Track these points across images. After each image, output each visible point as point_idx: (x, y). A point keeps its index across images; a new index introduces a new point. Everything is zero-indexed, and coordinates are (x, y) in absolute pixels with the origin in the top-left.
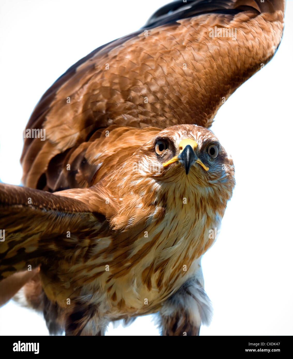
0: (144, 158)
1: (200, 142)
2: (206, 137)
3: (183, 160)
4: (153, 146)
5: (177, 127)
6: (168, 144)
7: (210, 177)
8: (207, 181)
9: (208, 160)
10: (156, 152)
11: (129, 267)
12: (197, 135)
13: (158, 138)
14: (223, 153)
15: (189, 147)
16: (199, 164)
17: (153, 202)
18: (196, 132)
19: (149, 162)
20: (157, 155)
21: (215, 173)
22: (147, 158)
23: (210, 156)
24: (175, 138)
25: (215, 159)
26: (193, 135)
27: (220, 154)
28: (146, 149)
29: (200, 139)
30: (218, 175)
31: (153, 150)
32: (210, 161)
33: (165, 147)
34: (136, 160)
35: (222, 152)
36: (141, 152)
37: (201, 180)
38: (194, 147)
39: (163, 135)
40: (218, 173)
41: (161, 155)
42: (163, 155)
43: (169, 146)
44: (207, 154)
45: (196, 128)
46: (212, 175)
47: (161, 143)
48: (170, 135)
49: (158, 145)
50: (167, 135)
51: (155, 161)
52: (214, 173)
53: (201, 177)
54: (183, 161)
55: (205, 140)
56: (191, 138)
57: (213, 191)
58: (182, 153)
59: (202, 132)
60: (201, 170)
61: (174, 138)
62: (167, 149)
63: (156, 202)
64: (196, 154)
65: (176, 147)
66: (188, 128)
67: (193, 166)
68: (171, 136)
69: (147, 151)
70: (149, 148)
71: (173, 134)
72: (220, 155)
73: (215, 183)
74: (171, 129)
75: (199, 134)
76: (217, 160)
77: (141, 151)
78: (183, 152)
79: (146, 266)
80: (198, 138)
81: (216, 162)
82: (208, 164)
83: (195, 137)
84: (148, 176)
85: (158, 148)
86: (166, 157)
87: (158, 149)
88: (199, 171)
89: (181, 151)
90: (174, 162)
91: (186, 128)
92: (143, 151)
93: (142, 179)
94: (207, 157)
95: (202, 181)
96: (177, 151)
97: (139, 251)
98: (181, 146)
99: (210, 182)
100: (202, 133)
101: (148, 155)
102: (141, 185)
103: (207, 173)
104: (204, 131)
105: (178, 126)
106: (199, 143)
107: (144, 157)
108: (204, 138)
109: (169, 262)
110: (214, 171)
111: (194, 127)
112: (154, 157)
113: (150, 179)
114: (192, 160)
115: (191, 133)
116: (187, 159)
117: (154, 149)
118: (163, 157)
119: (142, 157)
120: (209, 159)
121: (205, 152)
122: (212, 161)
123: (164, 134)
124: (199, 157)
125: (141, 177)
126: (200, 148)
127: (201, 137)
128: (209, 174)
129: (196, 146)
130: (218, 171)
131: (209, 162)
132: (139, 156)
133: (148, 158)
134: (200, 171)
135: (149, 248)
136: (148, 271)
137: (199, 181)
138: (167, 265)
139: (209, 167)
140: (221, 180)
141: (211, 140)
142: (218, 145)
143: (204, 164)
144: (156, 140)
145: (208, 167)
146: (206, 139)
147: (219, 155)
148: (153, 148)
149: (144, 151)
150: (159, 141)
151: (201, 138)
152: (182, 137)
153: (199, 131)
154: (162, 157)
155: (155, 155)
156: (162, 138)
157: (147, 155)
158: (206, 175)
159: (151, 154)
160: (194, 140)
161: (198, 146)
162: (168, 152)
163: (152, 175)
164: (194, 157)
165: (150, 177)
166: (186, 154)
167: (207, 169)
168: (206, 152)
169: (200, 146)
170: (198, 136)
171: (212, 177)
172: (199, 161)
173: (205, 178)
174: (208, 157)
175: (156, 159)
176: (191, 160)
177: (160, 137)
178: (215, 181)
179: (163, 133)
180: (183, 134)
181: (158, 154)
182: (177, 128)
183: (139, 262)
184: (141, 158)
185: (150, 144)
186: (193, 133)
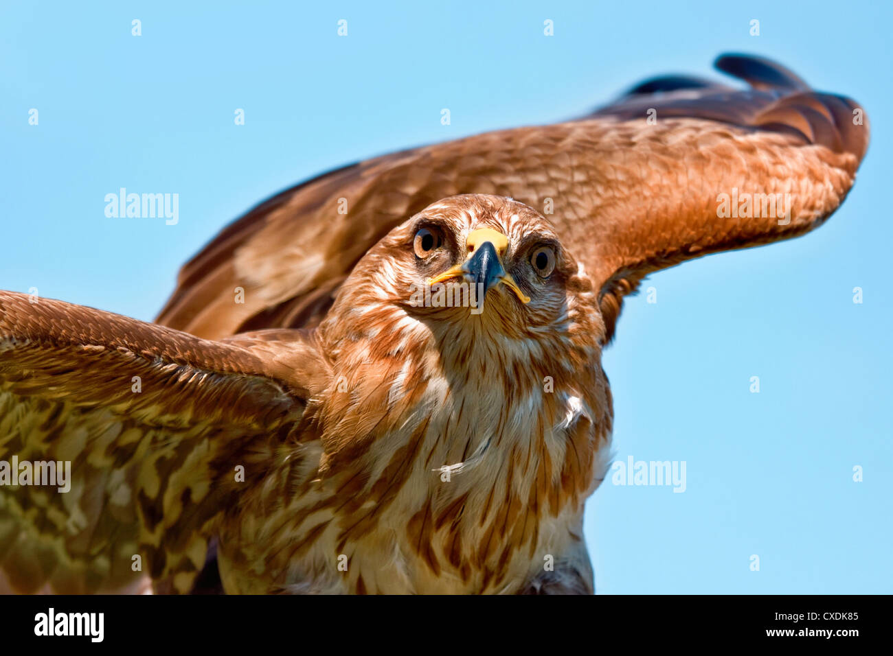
0: (386, 263)
1: (515, 236)
2: (530, 227)
3: (472, 274)
4: (411, 238)
5: (467, 198)
6: (444, 236)
7: (530, 320)
8: (524, 328)
9: (531, 281)
10: (413, 252)
11: (375, 512)
12: (509, 221)
13: (421, 221)
14: (567, 266)
15: (489, 245)
16: (509, 286)
17: (392, 351)
18: (508, 214)
19: (398, 271)
20: (417, 258)
21: (544, 310)
22: (394, 264)
23: (534, 270)
24: (458, 225)
25: (546, 278)
26: (500, 221)
27: (559, 268)
28: (394, 243)
29: (515, 231)
30: (548, 315)
31: (408, 247)
32: (534, 281)
33: (435, 242)
34: (368, 266)
35: (563, 264)
36: (382, 249)
37: (510, 323)
38: (500, 248)
39: (434, 214)
40: (550, 310)
41: (426, 258)
42: (429, 260)
43: (444, 240)
44: (530, 266)
45: (508, 206)
46: (537, 315)
47: (427, 232)
48: (448, 217)
49: (420, 237)
50: (443, 217)
51: (411, 272)
52: (541, 309)
53: (511, 319)
54: (473, 277)
55: (525, 235)
56: (495, 226)
57: (540, 349)
58: (473, 259)
59: (522, 215)
60: (512, 303)
61: (456, 223)
62: (440, 248)
63: (398, 351)
64: (504, 264)
65: (460, 245)
66: (490, 204)
67: (494, 290)
68: (450, 218)
69: (394, 248)
70: (400, 241)
71: (455, 214)
72: (560, 271)
73: (542, 333)
74: (453, 202)
75: (515, 218)
76: (551, 280)
77: (382, 247)
78: (474, 256)
79: (413, 511)
80: (511, 227)
81: (547, 286)
82: (529, 288)
83: (504, 226)
84: (390, 302)
85: (421, 243)
86: (435, 265)
87: (421, 245)
88: (507, 303)
89: (471, 255)
90: (454, 278)
91: (487, 204)
92: (387, 246)
93: (378, 305)
94: (528, 272)
95: (512, 326)
96: (461, 253)
97: (386, 471)
98: (470, 242)
99: (531, 329)
100: (520, 218)
101: (397, 256)
102: (374, 315)
103: (524, 308)
104: (527, 213)
105: (468, 196)
106: (513, 240)
107: (388, 259)
108: (525, 230)
109: (468, 504)
110: (541, 307)
111: (504, 202)
112: (410, 263)
113: (395, 307)
114: (494, 278)
115: (496, 216)
116: (480, 274)
117: (412, 244)
118: (430, 263)
119: (383, 260)
120: (533, 279)
121: (525, 261)
122: (539, 283)
123: (436, 213)
124: (510, 272)
125: (377, 300)
126: (513, 252)
127: (517, 227)
128: (530, 312)
129: (505, 245)
130: (551, 306)
131: (532, 284)
132: (378, 257)
133: (397, 263)
134: (510, 303)
135: (406, 462)
136: (420, 523)
137: (504, 325)
138: (463, 514)
139: (532, 297)
140: (556, 326)
141: (540, 235)
142: (556, 247)
143: (520, 287)
144: (417, 225)
145: (529, 295)
146: (530, 232)
147: (556, 271)
148: (409, 242)
149: (390, 246)
150: (424, 227)
151: (519, 229)
152: (476, 223)
153: (515, 213)
154: (427, 263)
155: (412, 257)
156: (431, 221)
157: (394, 257)
158: (523, 313)
159: (403, 255)
160: (501, 232)
161: (509, 245)
162: (443, 254)
163: (399, 300)
164: (499, 270)
165: (396, 304)
166: (480, 263)
167: (526, 300)
168: (528, 262)
169: (515, 247)
170: (512, 223)
171: (536, 319)
172: (509, 280)
173: (519, 320)
174: (532, 273)
175: (414, 267)
176: (491, 276)
177: (426, 219)
178: (543, 329)
179: (435, 211)
180: (478, 217)
181: (420, 257)
182: (466, 201)
183: (392, 499)
184: (381, 261)
185: (404, 231)
186: (501, 215)
